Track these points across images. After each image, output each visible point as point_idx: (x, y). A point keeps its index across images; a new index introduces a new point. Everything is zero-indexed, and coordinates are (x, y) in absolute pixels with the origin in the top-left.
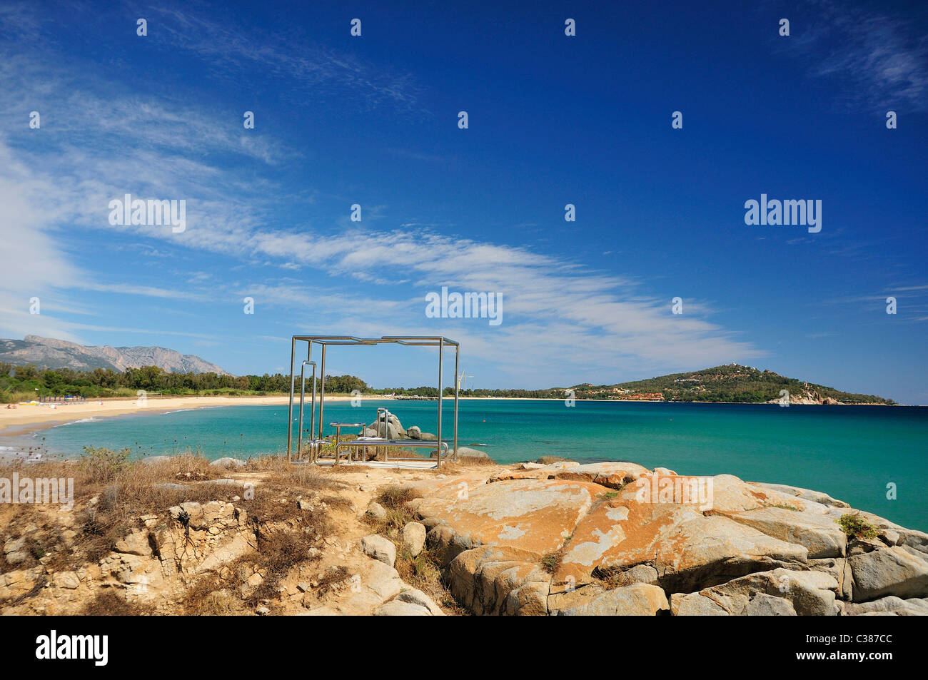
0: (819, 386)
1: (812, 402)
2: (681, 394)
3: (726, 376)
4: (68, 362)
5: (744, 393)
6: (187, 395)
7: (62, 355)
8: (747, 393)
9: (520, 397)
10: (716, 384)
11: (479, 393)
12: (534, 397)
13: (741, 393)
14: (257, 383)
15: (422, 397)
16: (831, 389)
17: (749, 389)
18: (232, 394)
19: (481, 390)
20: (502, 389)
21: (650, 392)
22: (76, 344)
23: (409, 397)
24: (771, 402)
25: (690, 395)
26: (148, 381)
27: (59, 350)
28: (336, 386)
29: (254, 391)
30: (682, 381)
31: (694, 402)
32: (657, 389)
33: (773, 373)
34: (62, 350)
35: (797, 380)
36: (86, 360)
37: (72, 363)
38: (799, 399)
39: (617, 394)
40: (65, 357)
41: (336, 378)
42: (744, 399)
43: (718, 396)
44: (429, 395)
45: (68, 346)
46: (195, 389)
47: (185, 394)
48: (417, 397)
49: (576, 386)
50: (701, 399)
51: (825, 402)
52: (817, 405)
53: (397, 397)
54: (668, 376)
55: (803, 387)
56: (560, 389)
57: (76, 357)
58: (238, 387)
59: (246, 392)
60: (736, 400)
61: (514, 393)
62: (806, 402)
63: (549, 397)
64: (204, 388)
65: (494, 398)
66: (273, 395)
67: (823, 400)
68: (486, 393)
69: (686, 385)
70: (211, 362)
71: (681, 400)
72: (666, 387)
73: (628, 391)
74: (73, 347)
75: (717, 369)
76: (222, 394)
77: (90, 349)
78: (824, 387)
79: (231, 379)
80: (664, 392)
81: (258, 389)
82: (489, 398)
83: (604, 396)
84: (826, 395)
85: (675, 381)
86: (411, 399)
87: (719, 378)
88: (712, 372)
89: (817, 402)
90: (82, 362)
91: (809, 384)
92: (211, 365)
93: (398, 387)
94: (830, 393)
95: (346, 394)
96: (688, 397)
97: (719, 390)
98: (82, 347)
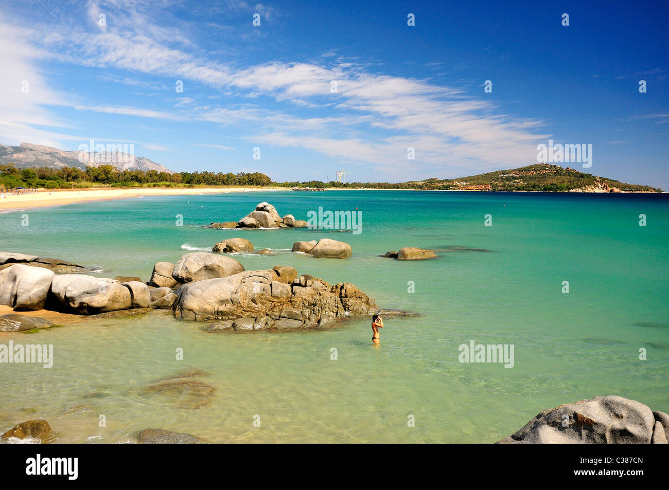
0: (607, 179)
1: (602, 191)
2: (504, 186)
3: (538, 172)
4: (53, 163)
5: (551, 185)
6: (133, 187)
7: (48, 157)
8: (553, 184)
9: (385, 188)
10: (531, 178)
11: (354, 185)
12: (395, 188)
13: (549, 184)
14: (187, 178)
15: (312, 188)
16: (616, 181)
17: (555, 182)
18: (168, 186)
19: (356, 183)
20: (371, 182)
21: (481, 184)
22: (58, 150)
23: (302, 189)
24: (571, 191)
25: (510, 186)
26: (104, 176)
27: (45, 154)
28: (247, 180)
29: (184, 184)
30: (505, 176)
31: (514, 191)
32: (486, 182)
33: (573, 170)
34: (48, 154)
35: (591, 175)
36: (66, 161)
37: (56, 163)
38: (592, 189)
39: (457, 186)
40: (51, 159)
41: (248, 175)
42: (551, 189)
43: (531, 187)
44: (317, 187)
45: (53, 151)
46: (140, 182)
47: (132, 186)
48: (308, 188)
49: (426, 180)
50: (519, 189)
51: (611, 191)
52: (605, 193)
53: (292, 188)
54: (495, 173)
55: (595, 180)
56: (414, 182)
57: (59, 159)
58: (173, 181)
59: (179, 185)
60: (545, 189)
61: (380, 185)
62: (597, 191)
63: (406, 188)
64: (147, 182)
65: (366, 189)
66: (199, 187)
67: (609, 189)
68: (360, 185)
69: (508, 179)
70: (158, 163)
71: (504, 190)
72: (493, 180)
73: (465, 183)
74: (56, 152)
75: (531, 167)
76: (159, 186)
77: (69, 153)
78: (611, 180)
79: (168, 175)
80: (491, 184)
81: (188, 182)
82: (362, 189)
83: (447, 187)
84: (612, 185)
85: (500, 176)
86: (303, 190)
87: (533, 173)
88: (528, 169)
89: (605, 191)
90: (63, 163)
91: (600, 178)
92: (158, 165)
93: (295, 181)
94: (614, 184)
95: (255, 186)
96: (509, 188)
97: (533, 183)
98: (63, 152)
